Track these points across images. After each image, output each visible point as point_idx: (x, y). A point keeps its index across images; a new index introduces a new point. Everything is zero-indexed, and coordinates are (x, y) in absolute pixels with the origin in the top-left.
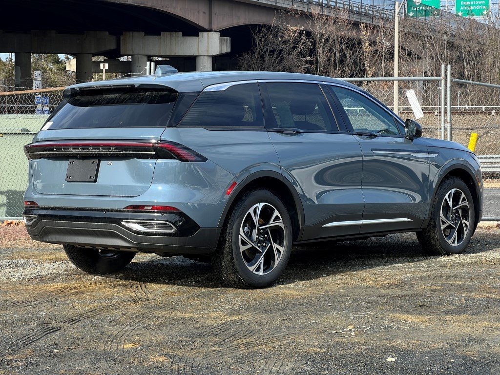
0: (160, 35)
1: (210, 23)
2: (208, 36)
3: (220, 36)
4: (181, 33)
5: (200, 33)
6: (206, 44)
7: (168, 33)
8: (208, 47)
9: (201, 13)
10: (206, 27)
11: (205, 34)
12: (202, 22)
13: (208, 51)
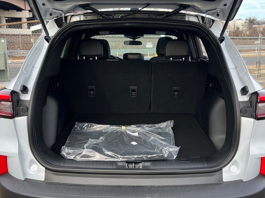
0: (9, 11)
1: (25, 8)
2: (25, 12)
3: (29, 12)
4: (16, 10)
5: (22, 11)
6: (24, 14)
7: (12, 10)
8: (25, 15)
9: (22, 4)
10: (24, 9)
11: (24, 11)
12: (23, 7)
13: (25, 16)
